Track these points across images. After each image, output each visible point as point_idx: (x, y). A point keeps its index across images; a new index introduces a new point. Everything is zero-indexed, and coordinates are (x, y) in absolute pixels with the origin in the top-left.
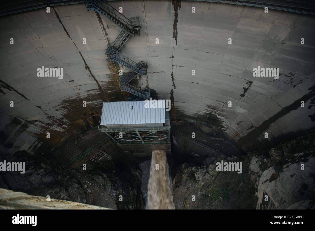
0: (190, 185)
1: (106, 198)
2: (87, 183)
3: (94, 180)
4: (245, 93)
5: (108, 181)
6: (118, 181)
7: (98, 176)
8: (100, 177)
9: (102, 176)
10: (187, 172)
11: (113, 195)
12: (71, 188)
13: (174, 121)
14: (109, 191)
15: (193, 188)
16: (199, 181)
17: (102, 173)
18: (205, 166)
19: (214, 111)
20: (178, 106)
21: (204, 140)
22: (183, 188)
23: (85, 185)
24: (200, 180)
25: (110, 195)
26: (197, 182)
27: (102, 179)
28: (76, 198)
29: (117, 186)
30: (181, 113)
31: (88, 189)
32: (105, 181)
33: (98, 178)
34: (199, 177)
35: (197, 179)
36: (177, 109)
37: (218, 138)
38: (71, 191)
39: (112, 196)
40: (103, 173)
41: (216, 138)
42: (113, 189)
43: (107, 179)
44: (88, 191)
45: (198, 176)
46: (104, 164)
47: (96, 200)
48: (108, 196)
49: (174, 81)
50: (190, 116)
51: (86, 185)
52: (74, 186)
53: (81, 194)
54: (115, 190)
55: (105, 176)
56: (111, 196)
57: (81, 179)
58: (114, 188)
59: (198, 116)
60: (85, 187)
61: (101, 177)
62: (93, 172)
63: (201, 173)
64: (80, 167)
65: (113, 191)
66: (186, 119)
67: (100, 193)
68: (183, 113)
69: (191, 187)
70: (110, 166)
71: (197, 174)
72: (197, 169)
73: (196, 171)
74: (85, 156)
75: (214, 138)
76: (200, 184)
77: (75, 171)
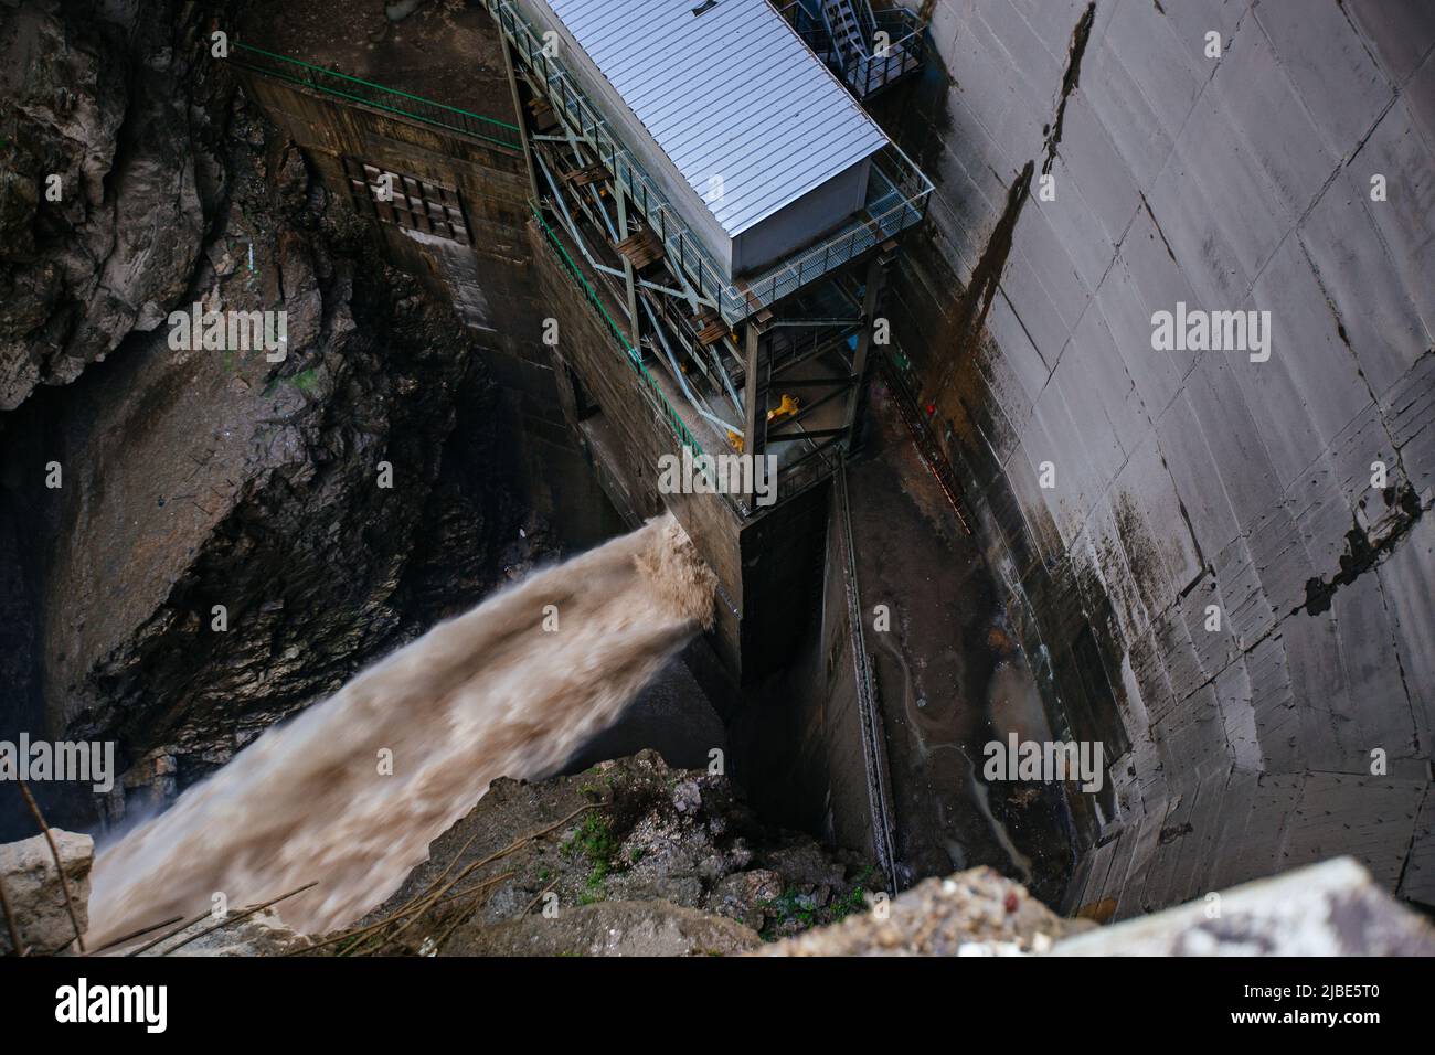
0: (569, 835)
1: (235, 425)
2: (241, 262)
3: (281, 277)
4: (1341, 587)
5: (328, 368)
6: (366, 437)
7: (313, 278)
8: (314, 300)
9: (326, 315)
10: (641, 770)
11: (267, 450)
12: (157, 173)
13: (920, 457)
14: (275, 409)
15: (562, 865)
16: (623, 869)
17: (347, 303)
18: (745, 853)
19: (1130, 590)
20: (1002, 348)
21: (921, 741)
22: (527, 814)
23: (226, 257)
24: (633, 877)
25: (258, 432)
26: (606, 859)
27: (308, 317)
28: (127, 241)
29: (334, 448)
30: (989, 427)
31: (216, 288)
32: (309, 346)
33: (299, 293)
34: (646, 852)
35: (628, 847)
36: (987, 370)
37: (1011, 833)
38: (147, 183)
39: (262, 447)
40: (347, 308)
41: (999, 819)
42: (304, 432)
43: (328, 354)
44: (210, 295)
45: (654, 847)
46: (414, 299)
47: (195, 379)
48: (249, 431)
49: (1068, 98)
50: (1018, 512)
51: (232, 256)
52: (177, 183)
53: (170, 263)
54: (308, 447)
55: (342, 324)
56: (258, 445)
57: (243, 204)
58: (315, 434)
59: (1050, 564)
60: (221, 261)
61: (319, 304)
62: (316, 245)
63: (683, 853)
64: (293, 143)
65: (292, 440)
66: (987, 516)
67: (239, 370)
68: (997, 447)
69: (560, 845)
70: (429, 350)
71: (660, 827)
72: (701, 816)
73: (681, 816)
74: (359, 106)
75: (992, 806)
76: (606, 888)
77: (258, 139)
